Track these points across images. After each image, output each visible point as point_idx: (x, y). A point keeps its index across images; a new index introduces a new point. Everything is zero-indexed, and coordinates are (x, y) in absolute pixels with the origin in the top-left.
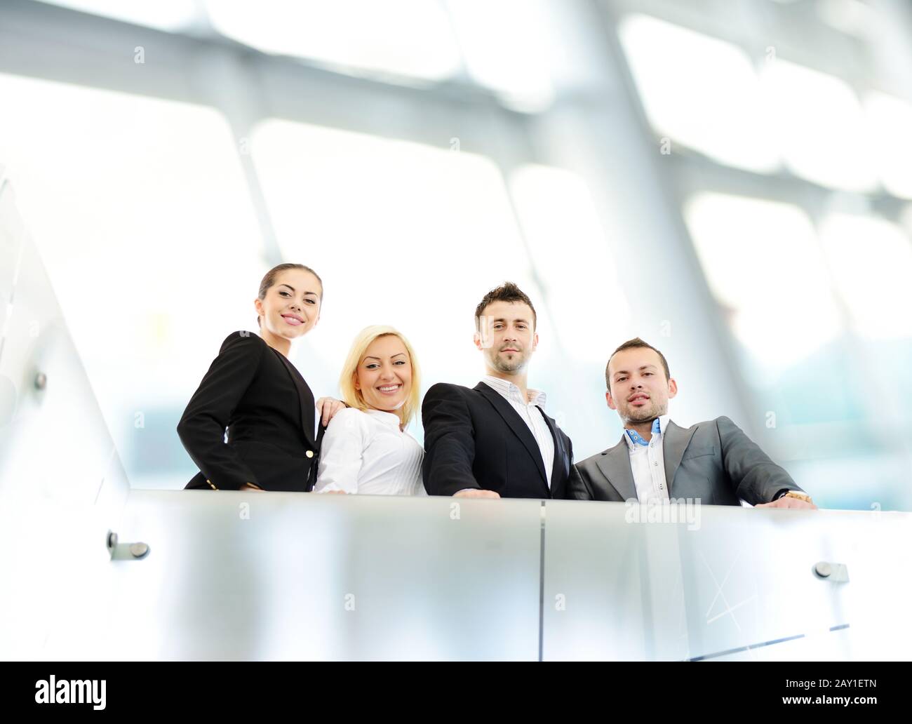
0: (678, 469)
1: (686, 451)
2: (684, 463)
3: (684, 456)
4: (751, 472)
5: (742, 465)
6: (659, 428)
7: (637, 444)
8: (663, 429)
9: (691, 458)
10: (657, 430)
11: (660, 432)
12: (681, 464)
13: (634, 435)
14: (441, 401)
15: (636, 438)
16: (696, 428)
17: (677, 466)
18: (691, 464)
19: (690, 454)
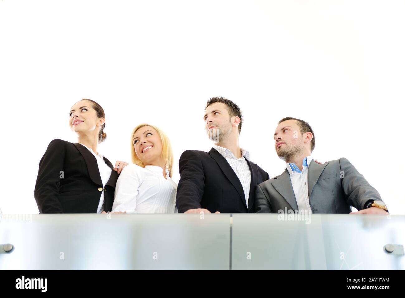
0: (315, 185)
1: (321, 175)
2: (319, 182)
3: (319, 178)
4: (356, 189)
5: (352, 186)
6: (307, 163)
7: (295, 171)
8: (308, 164)
9: (323, 180)
10: (305, 164)
11: (307, 165)
12: (317, 182)
13: (294, 166)
14: (188, 161)
15: (294, 168)
16: (327, 164)
17: (315, 183)
18: (323, 182)
19: (323, 177)
